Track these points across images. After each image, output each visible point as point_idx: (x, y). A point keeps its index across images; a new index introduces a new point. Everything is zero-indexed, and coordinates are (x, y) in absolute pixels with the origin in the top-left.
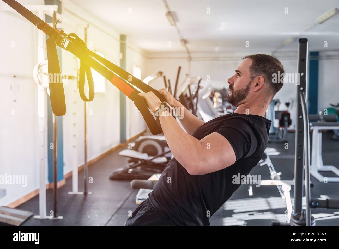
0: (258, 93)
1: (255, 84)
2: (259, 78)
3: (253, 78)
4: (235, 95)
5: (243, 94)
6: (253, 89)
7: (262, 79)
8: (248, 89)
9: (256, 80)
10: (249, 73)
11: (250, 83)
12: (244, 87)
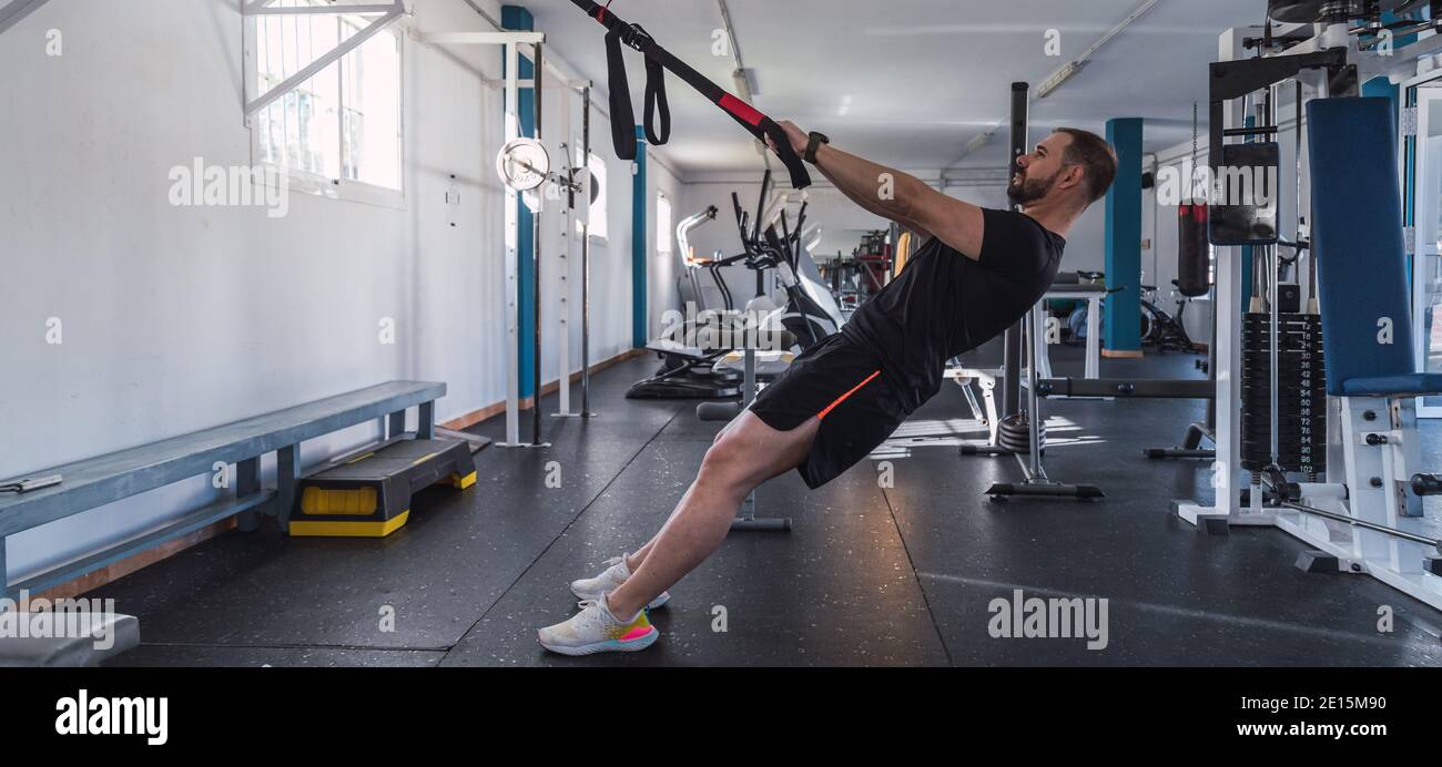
0: (1066, 193)
1: (1066, 177)
2: (1075, 170)
3: (1065, 166)
4: (1025, 186)
5: (1041, 187)
6: (1060, 184)
7: (1080, 172)
8: (1052, 180)
9: (1071, 170)
10: (1060, 156)
11: (1059, 172)
12: (1047, 178)
